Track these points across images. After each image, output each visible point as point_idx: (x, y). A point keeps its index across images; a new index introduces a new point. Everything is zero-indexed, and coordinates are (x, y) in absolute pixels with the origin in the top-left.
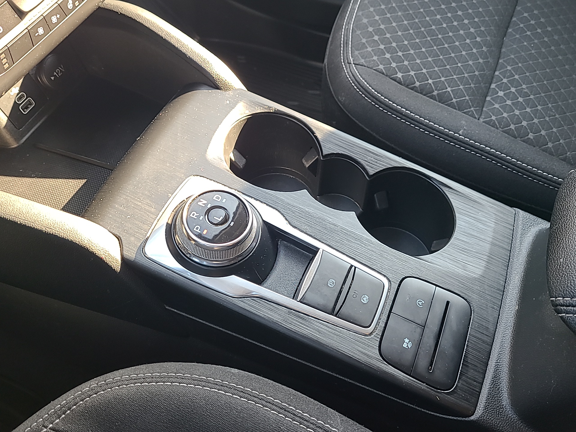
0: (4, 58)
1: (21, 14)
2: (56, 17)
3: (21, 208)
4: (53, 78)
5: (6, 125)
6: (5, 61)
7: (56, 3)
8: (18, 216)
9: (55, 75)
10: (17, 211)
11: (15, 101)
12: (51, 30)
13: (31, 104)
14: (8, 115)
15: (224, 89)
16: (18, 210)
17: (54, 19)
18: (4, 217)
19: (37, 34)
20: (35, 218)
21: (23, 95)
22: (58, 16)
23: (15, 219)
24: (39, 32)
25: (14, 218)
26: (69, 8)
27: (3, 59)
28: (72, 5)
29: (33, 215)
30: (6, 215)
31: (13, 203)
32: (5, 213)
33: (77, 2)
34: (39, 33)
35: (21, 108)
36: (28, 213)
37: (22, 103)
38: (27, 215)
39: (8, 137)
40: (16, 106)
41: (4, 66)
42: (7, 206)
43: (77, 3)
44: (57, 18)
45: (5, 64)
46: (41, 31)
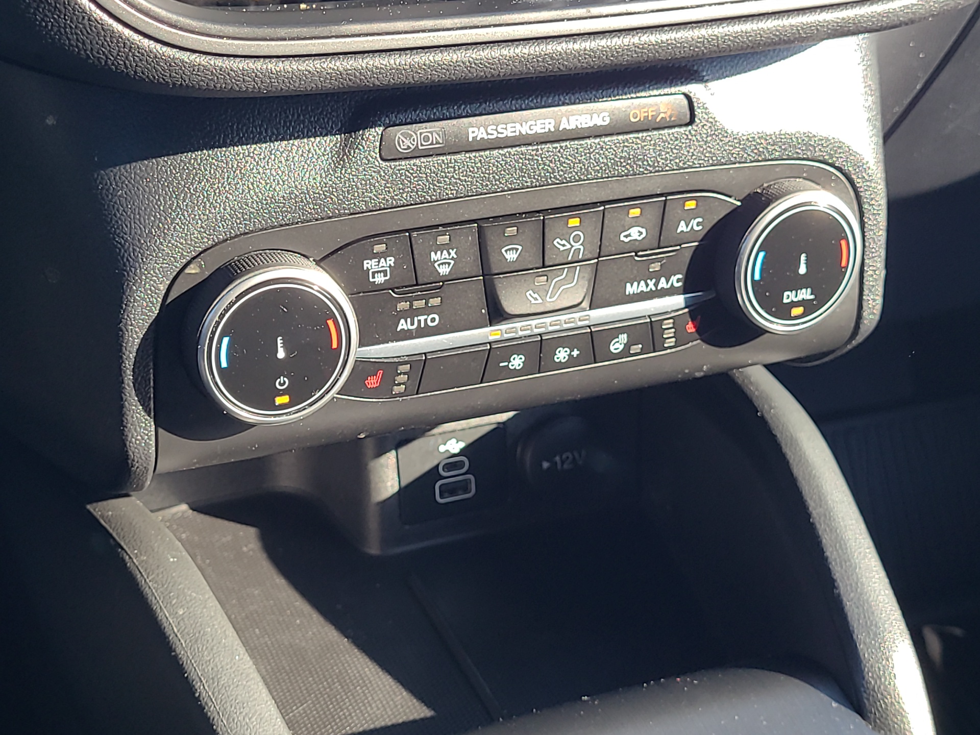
0: (405, 374)
1: (497, 314)
2: (568, 353)
3: (225, 668)
4: (546, 465)
5: (385, 501)
6: (403, 378)
7: (589, 327)
8: (204, 682)
9: (556, 463)
10: (212, 669)
11: (437, 466)
12: (541, 371)
13: (466, 490)
14: (403, 484)
15: (875, 722)
16: (215, 669)
17: (562, 355)
18: (183, 664)
19: (506, 364)
20: (229, 707)
21: (462, 462)
22: (576, 353)
23: (197, 683)
24: (513, 362)
25: (198, 679)
26: (612, 348)
27: (400, 374)
28: (621, 347)
29: (231, 698)
30: (189, 662)
31: (219, 649)
32: (191, 657)
33: (640, 346)
34: (510, 364)
35: (440, 487)
36: (227, 689)
37: (450, 477)
38: (223, 691)
39: (373, 524)
40: (433, 474)
41: (395, 387)
42: (204, 648)
43: (637, 348)
44: (570, 355)
45: (399, 384)
46: (517, 362)
